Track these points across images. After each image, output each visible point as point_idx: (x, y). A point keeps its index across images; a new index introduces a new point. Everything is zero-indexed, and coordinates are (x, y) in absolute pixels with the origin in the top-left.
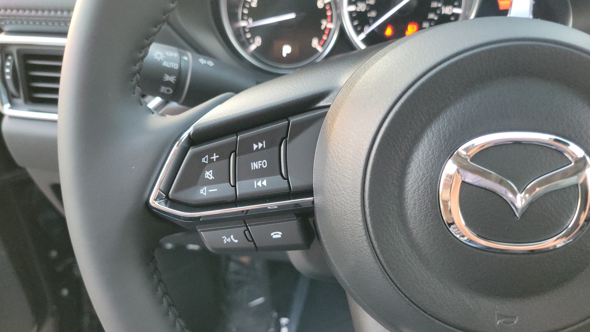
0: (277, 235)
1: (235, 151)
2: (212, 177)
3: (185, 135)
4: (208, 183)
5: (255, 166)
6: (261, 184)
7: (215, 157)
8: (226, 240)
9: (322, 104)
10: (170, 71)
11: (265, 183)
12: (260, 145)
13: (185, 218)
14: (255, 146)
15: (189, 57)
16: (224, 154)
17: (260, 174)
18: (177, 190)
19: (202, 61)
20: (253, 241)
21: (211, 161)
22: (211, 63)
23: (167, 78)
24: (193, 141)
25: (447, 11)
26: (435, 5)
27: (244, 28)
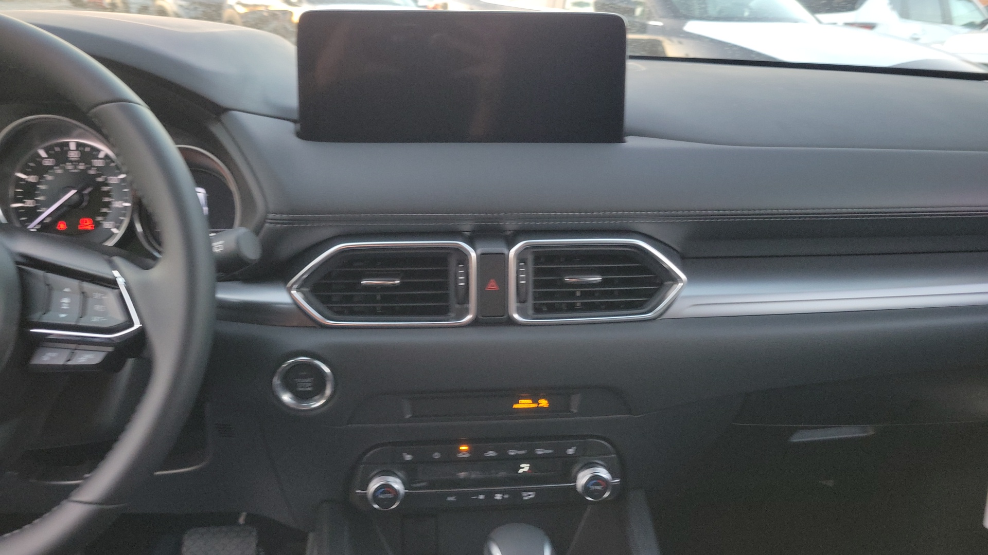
25: (117, 205)
26: (106, 200)
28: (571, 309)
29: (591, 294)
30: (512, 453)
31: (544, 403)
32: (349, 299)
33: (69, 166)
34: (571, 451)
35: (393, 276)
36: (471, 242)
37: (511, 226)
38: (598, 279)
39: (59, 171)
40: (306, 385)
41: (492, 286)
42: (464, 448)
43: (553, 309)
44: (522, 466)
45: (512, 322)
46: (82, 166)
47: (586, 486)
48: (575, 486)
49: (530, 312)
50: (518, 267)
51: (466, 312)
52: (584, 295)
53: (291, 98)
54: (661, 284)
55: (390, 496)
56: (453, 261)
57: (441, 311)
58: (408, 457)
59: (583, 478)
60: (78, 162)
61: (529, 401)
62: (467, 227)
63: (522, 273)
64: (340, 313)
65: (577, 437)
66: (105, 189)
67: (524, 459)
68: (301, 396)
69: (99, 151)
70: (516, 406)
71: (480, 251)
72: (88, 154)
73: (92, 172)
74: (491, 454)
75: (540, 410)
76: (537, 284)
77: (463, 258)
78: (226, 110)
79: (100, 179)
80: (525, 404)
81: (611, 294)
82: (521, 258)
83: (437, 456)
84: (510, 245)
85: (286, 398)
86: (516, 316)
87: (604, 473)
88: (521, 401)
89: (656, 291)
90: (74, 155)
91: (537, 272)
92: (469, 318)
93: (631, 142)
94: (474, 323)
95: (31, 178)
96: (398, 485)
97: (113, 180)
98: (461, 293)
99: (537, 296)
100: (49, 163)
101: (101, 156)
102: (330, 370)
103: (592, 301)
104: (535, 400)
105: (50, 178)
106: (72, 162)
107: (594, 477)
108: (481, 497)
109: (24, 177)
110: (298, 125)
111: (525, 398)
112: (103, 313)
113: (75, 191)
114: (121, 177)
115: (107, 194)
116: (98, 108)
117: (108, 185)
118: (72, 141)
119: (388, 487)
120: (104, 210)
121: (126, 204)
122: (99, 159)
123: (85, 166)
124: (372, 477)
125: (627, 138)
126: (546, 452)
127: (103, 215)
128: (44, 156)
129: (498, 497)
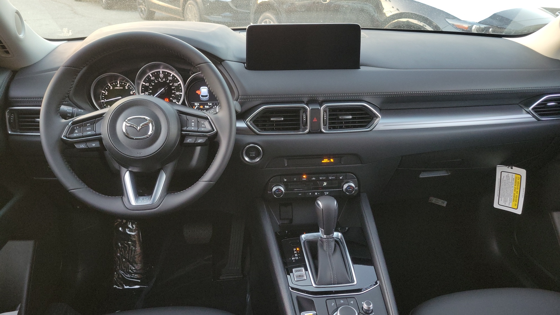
0: (94, 145)
1: (83, 126)
3: (70, 123)
4: (76, 133)
5: (88, 129)
6: (89, 133)
7: (78, 127)
8: (81, 146)
9: (104, 115)
10: (69, 113)
11: (90, 133)
12: (89, 124)
13: (70, 141)
14: (88, 125)
15: (76, 109)
16: (80, 127)
17: (89, 131)
18: (68, 135)
19: (80, 110)
20: (88, 146)
22: (82, 111)
23: (68, 115)
24: (73, 124)
25: (178, 93)
26: (173, 92)
27: (103, 102)
28: (341, 128)
29: (348, 123)
30: (321, 178)
31: (332, 160)
32: (265, 125)
33: (160, 80)
34: (341, 178)
35: (281, 117)
36: (307, 104)
37: (321, 99)
38: (351, 117)
39: (156, 82)
40: (253, 154)
41: (315, 120)
42: (304, 177)
43: (334, 128)
44: (324, 183)
45: (321, 132)
46: (164, 80)
47: (346, 189)
48: (343, 190)
49: (328, 129)
50: (324, 113)
51: (306, 129)
52: (346, 123)
53: (244, 55)
54: (373, 119)
55: (280, 193)
56: (301, 112)
57: (297, 129)
58: (285, 180)
59: (345, 186)
60: (163, 78)
61: (327, 160)
62: (306, 100)
63: (325, 115)
64: (265, 130)
65: (344, 173)
66: (173, 88)
67: (323, 181)
68: (251, 158)
69: (171, 74)
70: (323, 161)
71: (310, 108)
72: (167, 75)
73: (168, 81)
74: (314, 179)
75: (331, 162)
76: (330, 119)
77: (305, 110)
79: (171, 84)
80: (325, 161)
81: (355, 122)
82: (325, 111)
83: (295, 179)
84: (321, 106)
85: (247, 159)
86: (323, 130)
87: (353, 185)
88: (324, 160)
89: (371, 121)
90: (161, 75)
91: (330, 115)
92: (307, 131)
93: (362, 68)
94: (309, 133)
95: (147, 84)
96: (282, 189)
97: (176, 84)
98: (304, 122)
99: (330, 123)
100: (153, 79)
101: (171, 76)
102: (261, 149)
103: (348, 125)
104: (329, 159)
105: (153, 84)
106: (161, 78)
107: (349, 186)
108: (310, 194)
109: (145, 84)
110: (245, 64)
111: (326, 158)
112: (205, 127)
113: (163, 89)
114: (178, 83)
115: (174, 90)
116: (200, 65)
117: (174, 86)
118: (161, 71)
119: (279, 190)
120: (173, 95)
121: (181, 93)
122: (171, 77)
123: (166, 80)
124: (273, 187)
125: (361, 67)
126: (332, 178)
127: (173, 97)
128: (151, 76)
129: (316, 194)
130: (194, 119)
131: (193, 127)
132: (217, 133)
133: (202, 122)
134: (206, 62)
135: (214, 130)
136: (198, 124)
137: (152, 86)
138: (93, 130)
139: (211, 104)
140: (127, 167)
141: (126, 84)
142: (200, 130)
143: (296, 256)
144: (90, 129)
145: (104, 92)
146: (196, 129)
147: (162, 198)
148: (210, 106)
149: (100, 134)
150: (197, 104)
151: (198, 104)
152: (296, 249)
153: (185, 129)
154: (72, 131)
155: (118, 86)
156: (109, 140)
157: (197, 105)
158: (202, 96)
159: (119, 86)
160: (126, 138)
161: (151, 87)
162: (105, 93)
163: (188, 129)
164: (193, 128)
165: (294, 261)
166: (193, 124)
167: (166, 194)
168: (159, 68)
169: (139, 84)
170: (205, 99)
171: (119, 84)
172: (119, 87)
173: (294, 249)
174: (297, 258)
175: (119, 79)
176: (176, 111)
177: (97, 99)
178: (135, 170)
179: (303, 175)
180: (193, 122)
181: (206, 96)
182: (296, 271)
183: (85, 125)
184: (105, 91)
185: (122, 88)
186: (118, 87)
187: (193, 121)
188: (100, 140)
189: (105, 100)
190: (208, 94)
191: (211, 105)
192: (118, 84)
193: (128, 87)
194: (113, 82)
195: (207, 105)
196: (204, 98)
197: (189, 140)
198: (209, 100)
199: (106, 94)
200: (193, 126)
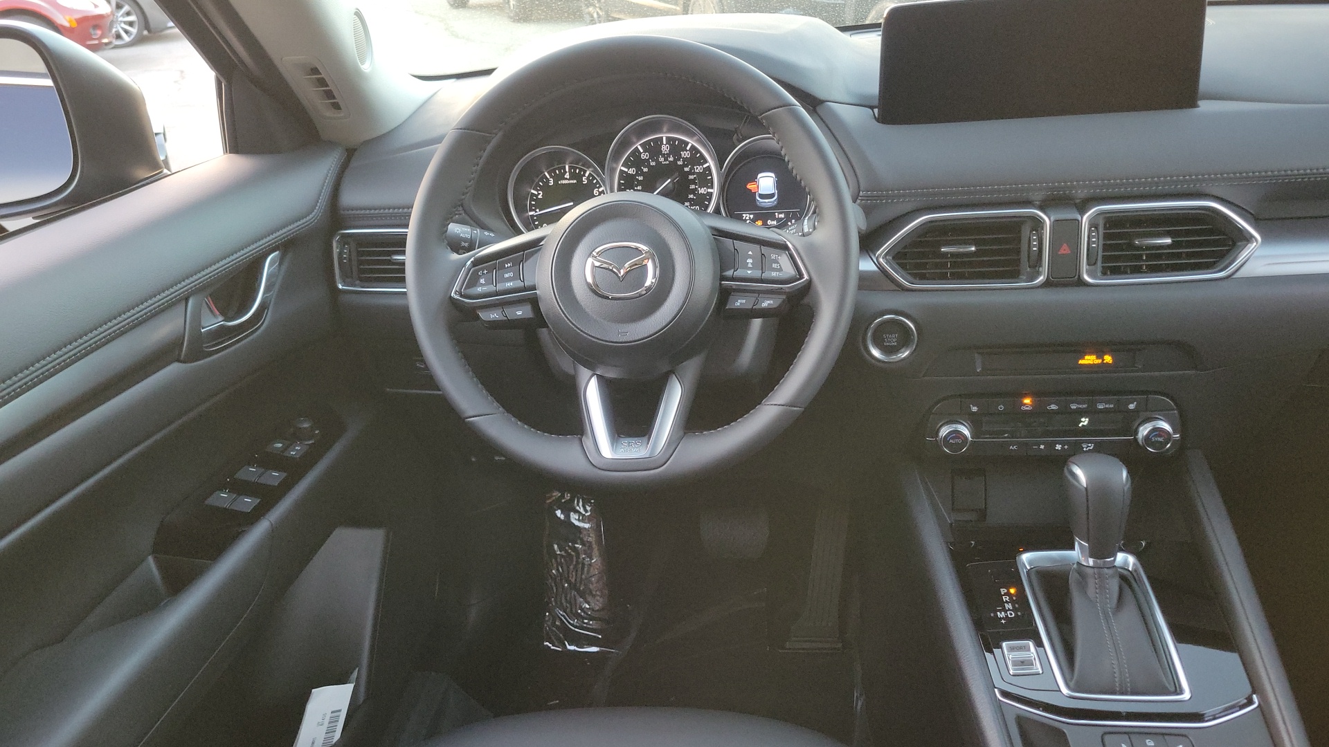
0: (519, 313)
1: (496, 268)
2: (484, 282)
3: (469, 263)
4: (482, 285)
5: (506, 276)
6: (510, 285)
7: (485, 272)
8: (492, 316)
9: (541, 244)
10: (465, 240)
11: (512, 284)
12: (509, 265)
13: (469, 303)
14: (506, 266)
15: (478, 231)
16: (490, 270)
17: (509, 279)
18: (465, 289)
19: (486, 233)
20: (506, 316)
21: (483, 274)
22: (492, 235)
23: (463, 244)
24: (475, 264)
25: (702, 191)
26: (692, 187)
27: (532, 216)
28: (1137, 270)
29: (1158, 257)
30: (1074, 407)
31: (1108, 359)
32: (924, 266)
33: (662, 159)
34: (1132, 406)
35: (970, 243)
36: (1042, 208)
37: (1081, 194)
38: (1168, 241)
39: (653, 164)
40: (892, 340)
41: (1065, 250)
42: (1027, 401)
43: (1116, 271)
44: (1083, 419)
45: (1081, 283)
46: (671, 159)
47: (1147, 438)
48: (1136, 440)
49: (1099, 274)
50: (1090, 231)
51: (1038, 274)
52: (1150, 257)
53: (873, 87)
54: (1234, 244)
55: (960, 441)
56: (1026, 231)
57: (1014, 275)
58: (975, 409)
59: (1144, 431)
60: (668, 155)
61: (1094, 357)
62: (1037, 197)
63: (1094, 237)
64: (923, 278)
65: (1143, 393)
66: (691, 177)
67: (1082, 413)
68: (887, 350)
69: (687, 143)
70: (1081, 362)
71: (1052, 219)
72: (677, 147)
73: (680, 163)
74: (1054, 407)
75: (1104, 365)
76: (1106, 248)
77: (1037, 224)
78: (822, 102)
79: (686, 169)
80: (1089, 359)
81: (1179, 256)
82: (1093, 225)
83: (1001, 408)
84: (1082, 212)
85: (876, 353)
86: (1086, 278)
87: (1166, 426)
88: (1086, 357)
89: (1228, 251)
90: (665, 149)
91: (1107, 236)
92: (1041, 279)
93: (1205, 106)
94: (1047, 284)
95: (632, 171)
96: (966, 432)
97: (699, 169)
98: (1034, 258)
99: (1106, 259)
100: (645, 157)
101: (688, 148)
102: (915, 327)
103: (1159, 262)
104: (1100, 356)
105: (645, 170)
106: (663, 155)
107: (1155, 429)
108: (1042, 447)
109: (626, 170)
110: (876, 111)
111: (1090, 354)
112: (780, 270)
113: (669, 180)
114: (705, 166)
115: (693, 182)
116: (771, 112)
117: (694, 174)
118: (664, 136)
119: (957, 433)
120: (691, 196)
121: (709, 190)
122: (687, 151)
123: (674, 158)
124: (941, 426)
125: (1200, 103)
126: (1107, 406)
127: (690, 200)
128: (642, 151)
129: (1058, 447)
130: (751, 251)
131: (750, 269)
132: (809, 285)
133: (773, 257)
134: (788, 105)
135: (801, 276)
136: (762, 262)
137: (643, 174)
138: (518, 276)
139: (782, 216)
140: (590, 366)
141: (585, 172)
142: (766, 275)
143: (1009, 610)
144: (511, 274)
145: (536, 193)
146: (756, 274)
147: (673, 443)
148: (779, 220)
149: (534, 288)
150: (746, 216)
151: (752, 216)
152: (1008, 591)
153: (729, 273)
154: (473, 281)
155: (566, 177)
156: (555, 301)
157: (747, 218)
158: (762, 196)
159: (568, 177)
160: (591, 294)
161: (641, 178)
162: (537, 196)
163: (740, 273)
164: (749, 272)
165: (1003, 621)
166: (750, 261)
167: (681, 433)
168: (659, 130)
169: (613, 171)
170: (769, 202)
171: (568, 174)
172: (569, 180)
173: (1002, 590)
174: (1011, 614)
175: (570, 159)
176: (709, 231)
177: (521, 209)
178: (611, 374)
179: (1025, 396)
180: (750, 257)
181: (772, 196)
182: (1012, 649)
183: (502, 267)
184: (537, 190)
185: (575, 181)
186: (566, 179)
187: (750, 253)
188: (534, 302)
189: (536, 212)
190: (776, 192)
191: (782, 219)
192: (566, 172)
193: (588, 178)
194: (556, 169)
195: (773, 218)
196: (767, 201)
197: (739, 301)
198: (778, 207)
199: (540, 197)
200: (750, 265)
